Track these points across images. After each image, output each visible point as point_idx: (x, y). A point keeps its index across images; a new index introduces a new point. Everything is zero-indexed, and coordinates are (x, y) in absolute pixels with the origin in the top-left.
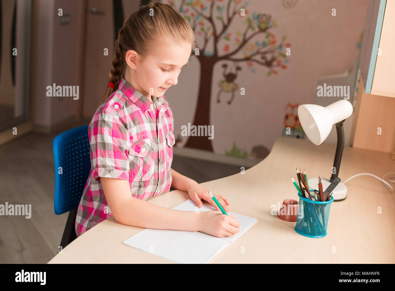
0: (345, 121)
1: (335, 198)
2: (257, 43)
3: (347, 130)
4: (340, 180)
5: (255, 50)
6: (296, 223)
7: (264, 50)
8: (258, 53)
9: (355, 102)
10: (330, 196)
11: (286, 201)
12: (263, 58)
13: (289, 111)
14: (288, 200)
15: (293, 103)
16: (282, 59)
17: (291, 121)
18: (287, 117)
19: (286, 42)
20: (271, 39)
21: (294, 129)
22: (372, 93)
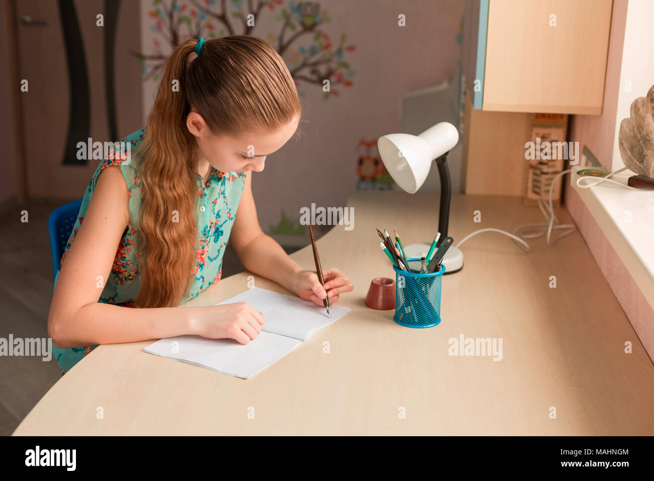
1: (447, 270)
2: (302, 50)
4: (452, 241)
5: (300, 62)
6: (394, 310)
7: (313, 59)
8: (304, 65)
9: (462, 126)
10: (440, 265)
11: (376, 280)
12: (314, 72)
13: (363, 151)
14: (378, 279)
15: (369, 139)
16: (343, 71)
17: (368, 169)
18: (361, 162)
19: (347, 44)
20: (323, 42)
21: (373, 179)
22: (485, 108)
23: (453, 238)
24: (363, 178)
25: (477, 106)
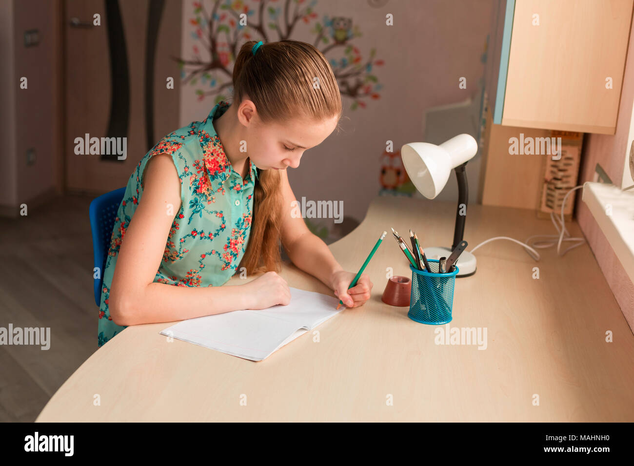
2: (333, 62)
4: (466, 244)
6: (409, 307)
7: (344, 72)
9: (482, 140)
10: (454, 266)
11: (393, 279)
12: (343, 84)
13: (386, 161)
14: (395, 277)
16: (372, 84)
18: (384, 171)
19: (376, 59)
20: (354, 55)
21: (395, 188)
22: (504, 123)
23: (468, 242)
24: (385, 187)
25: (496, 121)
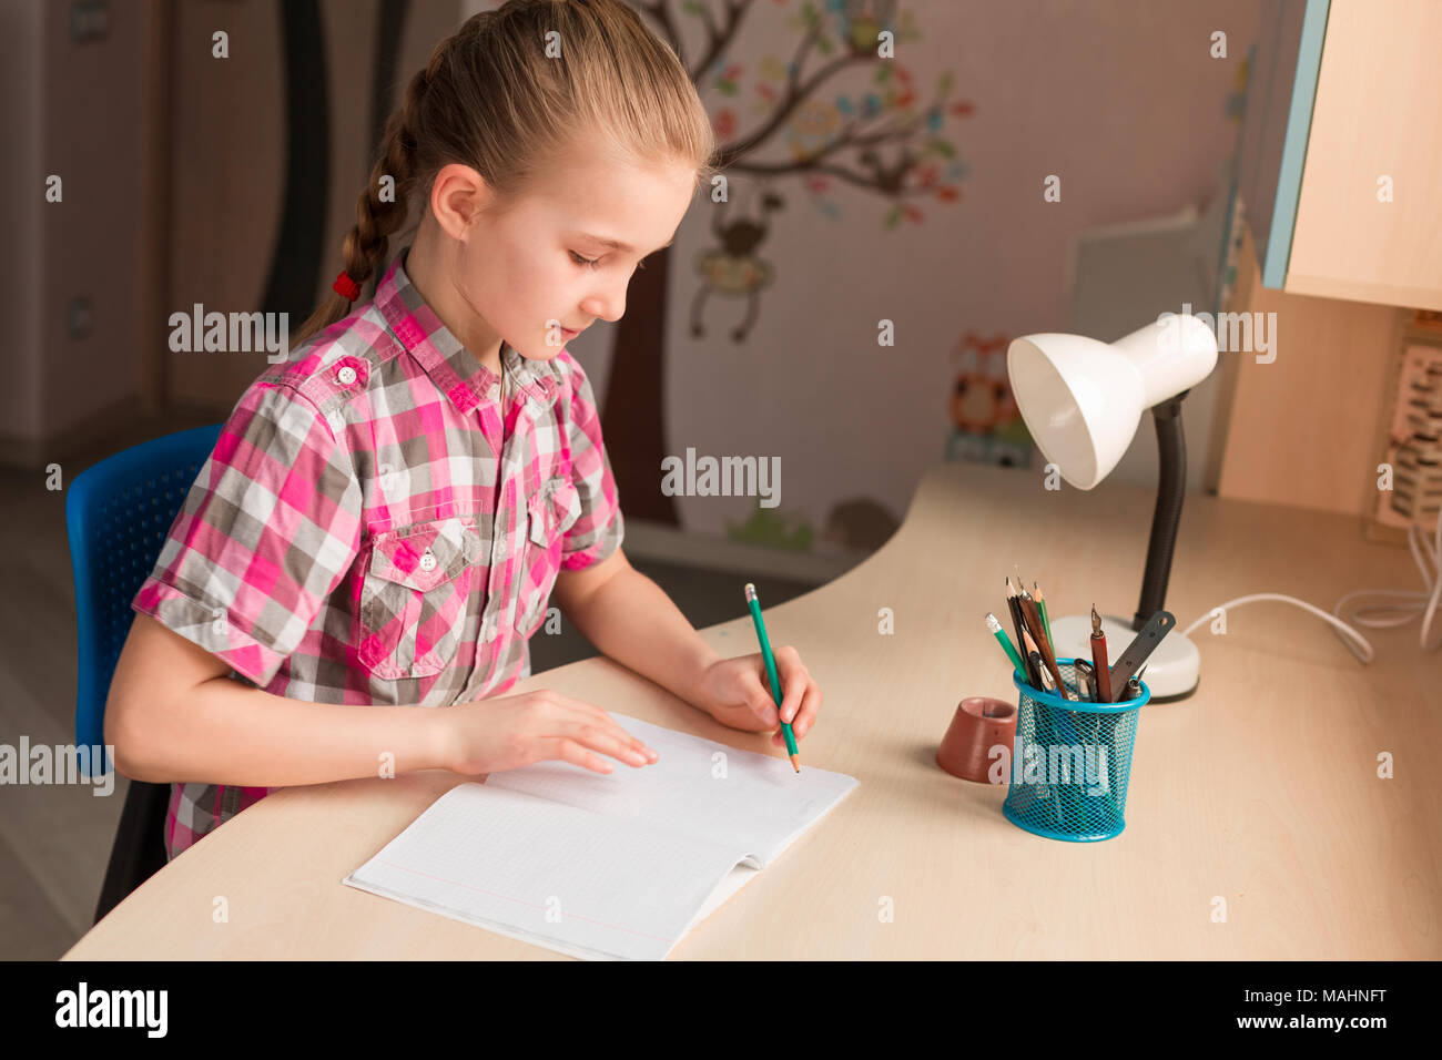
0: (1190, 394)
1: (1155, 692)
2: (842, 104)
3: (1194, 431)
4: (1173, 621)
5: (836, 130)
7: (869, 129)
8: (846, 140)
10: (1135, 683)
11: (971, 704)
12: (868, 159)
13: (969, 362)
14: (977, 701)
15: (986, 333)
16: (942, 165)
17: (978, 405)
18: (962, 387)
19: (954, 98)
20: (897, 87)
21: (988, 432)
22: (1292, 287)
23: (1176, 615)
24: (963, 428)
25: (1271, 278)
